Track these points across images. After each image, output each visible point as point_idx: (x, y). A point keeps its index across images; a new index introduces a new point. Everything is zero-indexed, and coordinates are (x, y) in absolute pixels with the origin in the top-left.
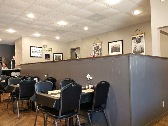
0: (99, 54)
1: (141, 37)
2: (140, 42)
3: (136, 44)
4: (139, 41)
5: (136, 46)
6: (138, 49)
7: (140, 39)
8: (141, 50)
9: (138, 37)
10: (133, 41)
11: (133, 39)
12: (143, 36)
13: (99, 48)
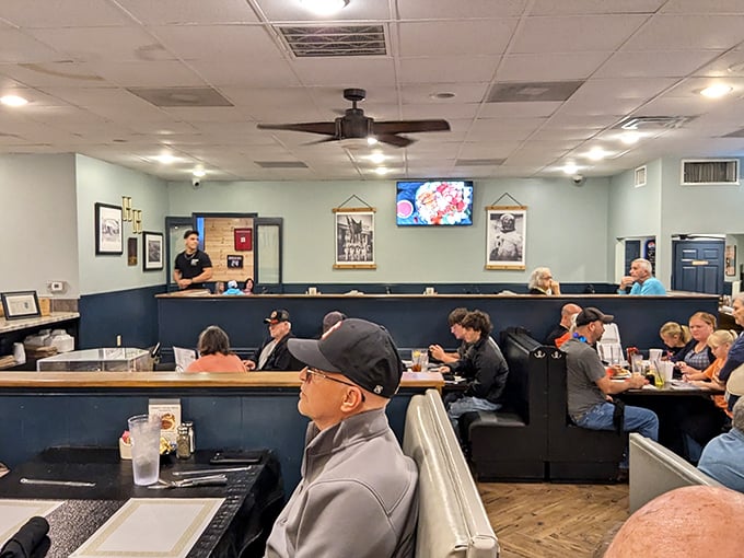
0: (364, 251)
1: (516, 216)
2: (514, 229)
3: (502, 235)
4: (509, 227)
5: (499, 240)
6: (506, 248)
7: (513, 221)
8: (514, 253)
9: (508, 214)
10: (491, 223)
11: (493, 217)
12: (522, 216)
13: (364, 231)
